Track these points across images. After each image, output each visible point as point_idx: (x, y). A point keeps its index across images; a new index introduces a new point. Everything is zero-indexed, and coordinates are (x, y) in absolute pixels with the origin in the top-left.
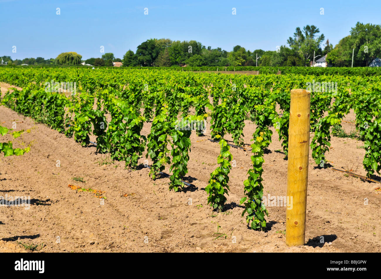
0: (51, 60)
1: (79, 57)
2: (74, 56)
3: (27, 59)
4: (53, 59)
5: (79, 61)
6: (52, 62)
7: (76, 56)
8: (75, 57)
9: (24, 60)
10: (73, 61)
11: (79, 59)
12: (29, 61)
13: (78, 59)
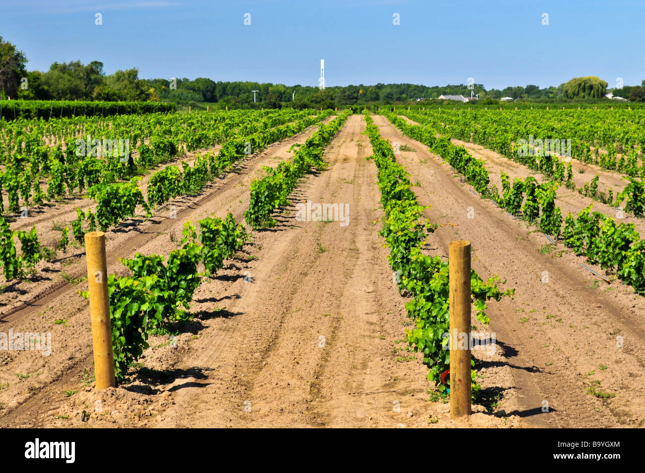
0: (551, 90)
1: (603, 86)
2: (594, 83)
3: (510, 89)
4: (555, 89)
5: (602, 92)
6: (552, 93)
7: (596, 83)
8: (595, 85)
9: (504, 90)
10: (592, 92)
11: (603, 87)
12: (513, 92)
13: (601, 88)
